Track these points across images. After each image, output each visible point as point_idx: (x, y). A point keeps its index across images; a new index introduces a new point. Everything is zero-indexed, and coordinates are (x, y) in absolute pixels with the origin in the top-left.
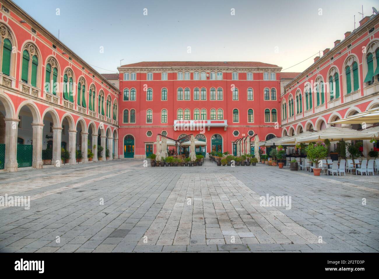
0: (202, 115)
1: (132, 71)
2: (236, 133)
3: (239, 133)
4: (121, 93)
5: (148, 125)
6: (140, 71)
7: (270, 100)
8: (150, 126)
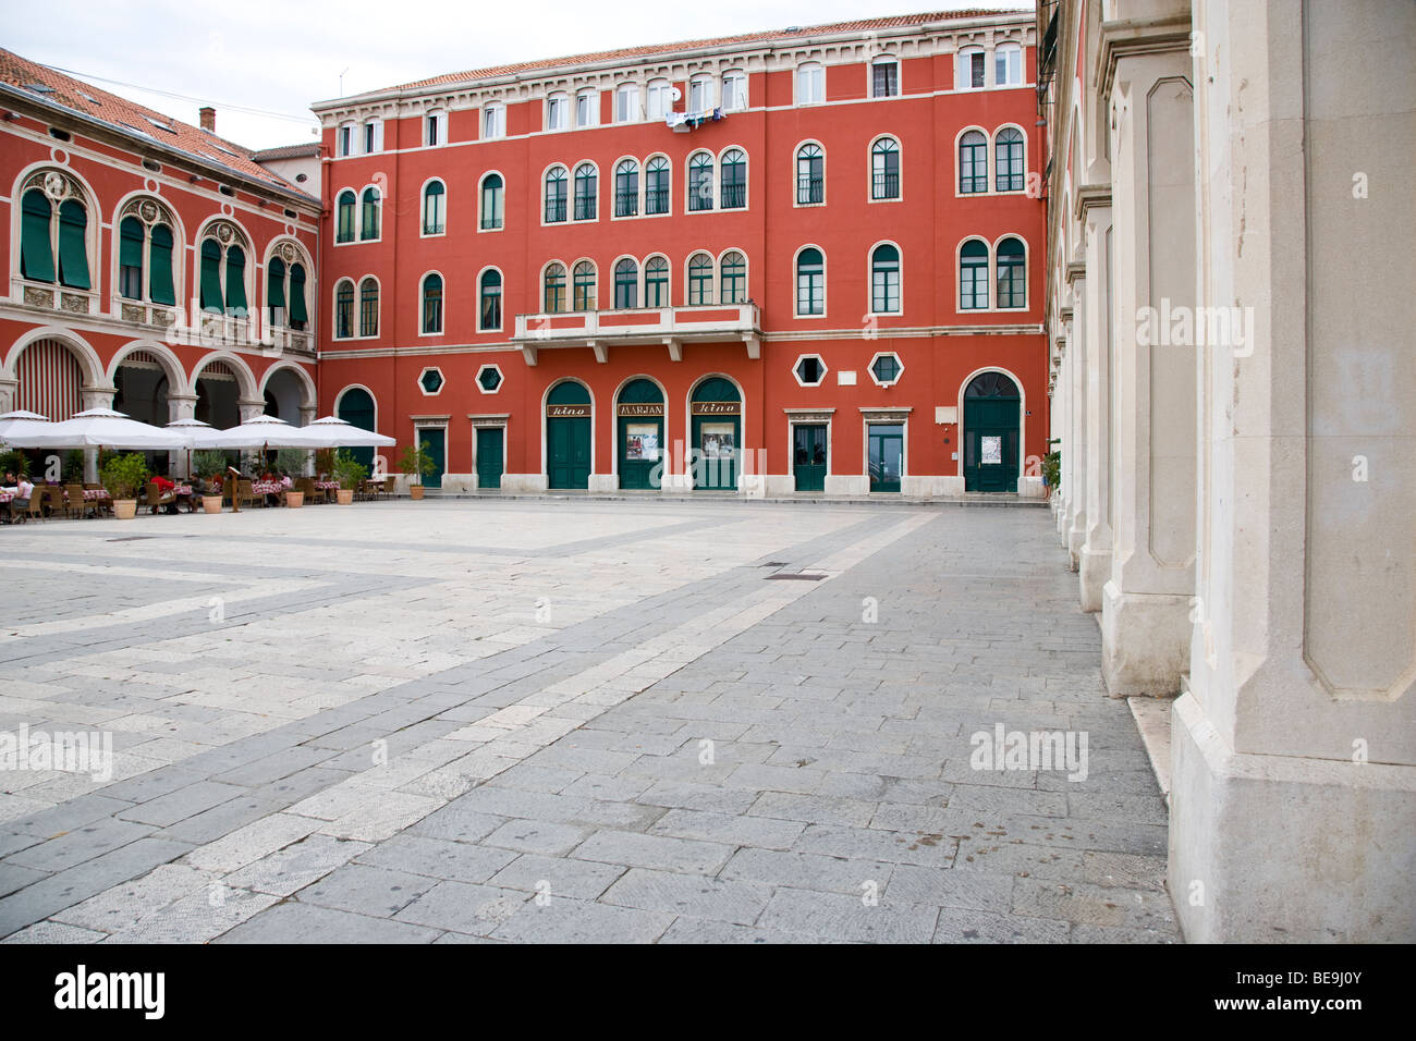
0: (652, 286)
1: (366, 115)
2: (810, 370)
3: (826, 370)
4: (327, 215)
5: (426, 341)
6: (395, 108)
7: (992, 192)
8: (436, 350)
